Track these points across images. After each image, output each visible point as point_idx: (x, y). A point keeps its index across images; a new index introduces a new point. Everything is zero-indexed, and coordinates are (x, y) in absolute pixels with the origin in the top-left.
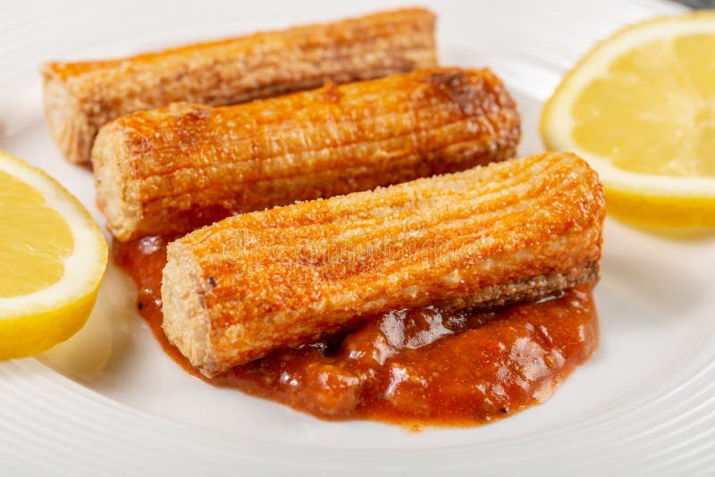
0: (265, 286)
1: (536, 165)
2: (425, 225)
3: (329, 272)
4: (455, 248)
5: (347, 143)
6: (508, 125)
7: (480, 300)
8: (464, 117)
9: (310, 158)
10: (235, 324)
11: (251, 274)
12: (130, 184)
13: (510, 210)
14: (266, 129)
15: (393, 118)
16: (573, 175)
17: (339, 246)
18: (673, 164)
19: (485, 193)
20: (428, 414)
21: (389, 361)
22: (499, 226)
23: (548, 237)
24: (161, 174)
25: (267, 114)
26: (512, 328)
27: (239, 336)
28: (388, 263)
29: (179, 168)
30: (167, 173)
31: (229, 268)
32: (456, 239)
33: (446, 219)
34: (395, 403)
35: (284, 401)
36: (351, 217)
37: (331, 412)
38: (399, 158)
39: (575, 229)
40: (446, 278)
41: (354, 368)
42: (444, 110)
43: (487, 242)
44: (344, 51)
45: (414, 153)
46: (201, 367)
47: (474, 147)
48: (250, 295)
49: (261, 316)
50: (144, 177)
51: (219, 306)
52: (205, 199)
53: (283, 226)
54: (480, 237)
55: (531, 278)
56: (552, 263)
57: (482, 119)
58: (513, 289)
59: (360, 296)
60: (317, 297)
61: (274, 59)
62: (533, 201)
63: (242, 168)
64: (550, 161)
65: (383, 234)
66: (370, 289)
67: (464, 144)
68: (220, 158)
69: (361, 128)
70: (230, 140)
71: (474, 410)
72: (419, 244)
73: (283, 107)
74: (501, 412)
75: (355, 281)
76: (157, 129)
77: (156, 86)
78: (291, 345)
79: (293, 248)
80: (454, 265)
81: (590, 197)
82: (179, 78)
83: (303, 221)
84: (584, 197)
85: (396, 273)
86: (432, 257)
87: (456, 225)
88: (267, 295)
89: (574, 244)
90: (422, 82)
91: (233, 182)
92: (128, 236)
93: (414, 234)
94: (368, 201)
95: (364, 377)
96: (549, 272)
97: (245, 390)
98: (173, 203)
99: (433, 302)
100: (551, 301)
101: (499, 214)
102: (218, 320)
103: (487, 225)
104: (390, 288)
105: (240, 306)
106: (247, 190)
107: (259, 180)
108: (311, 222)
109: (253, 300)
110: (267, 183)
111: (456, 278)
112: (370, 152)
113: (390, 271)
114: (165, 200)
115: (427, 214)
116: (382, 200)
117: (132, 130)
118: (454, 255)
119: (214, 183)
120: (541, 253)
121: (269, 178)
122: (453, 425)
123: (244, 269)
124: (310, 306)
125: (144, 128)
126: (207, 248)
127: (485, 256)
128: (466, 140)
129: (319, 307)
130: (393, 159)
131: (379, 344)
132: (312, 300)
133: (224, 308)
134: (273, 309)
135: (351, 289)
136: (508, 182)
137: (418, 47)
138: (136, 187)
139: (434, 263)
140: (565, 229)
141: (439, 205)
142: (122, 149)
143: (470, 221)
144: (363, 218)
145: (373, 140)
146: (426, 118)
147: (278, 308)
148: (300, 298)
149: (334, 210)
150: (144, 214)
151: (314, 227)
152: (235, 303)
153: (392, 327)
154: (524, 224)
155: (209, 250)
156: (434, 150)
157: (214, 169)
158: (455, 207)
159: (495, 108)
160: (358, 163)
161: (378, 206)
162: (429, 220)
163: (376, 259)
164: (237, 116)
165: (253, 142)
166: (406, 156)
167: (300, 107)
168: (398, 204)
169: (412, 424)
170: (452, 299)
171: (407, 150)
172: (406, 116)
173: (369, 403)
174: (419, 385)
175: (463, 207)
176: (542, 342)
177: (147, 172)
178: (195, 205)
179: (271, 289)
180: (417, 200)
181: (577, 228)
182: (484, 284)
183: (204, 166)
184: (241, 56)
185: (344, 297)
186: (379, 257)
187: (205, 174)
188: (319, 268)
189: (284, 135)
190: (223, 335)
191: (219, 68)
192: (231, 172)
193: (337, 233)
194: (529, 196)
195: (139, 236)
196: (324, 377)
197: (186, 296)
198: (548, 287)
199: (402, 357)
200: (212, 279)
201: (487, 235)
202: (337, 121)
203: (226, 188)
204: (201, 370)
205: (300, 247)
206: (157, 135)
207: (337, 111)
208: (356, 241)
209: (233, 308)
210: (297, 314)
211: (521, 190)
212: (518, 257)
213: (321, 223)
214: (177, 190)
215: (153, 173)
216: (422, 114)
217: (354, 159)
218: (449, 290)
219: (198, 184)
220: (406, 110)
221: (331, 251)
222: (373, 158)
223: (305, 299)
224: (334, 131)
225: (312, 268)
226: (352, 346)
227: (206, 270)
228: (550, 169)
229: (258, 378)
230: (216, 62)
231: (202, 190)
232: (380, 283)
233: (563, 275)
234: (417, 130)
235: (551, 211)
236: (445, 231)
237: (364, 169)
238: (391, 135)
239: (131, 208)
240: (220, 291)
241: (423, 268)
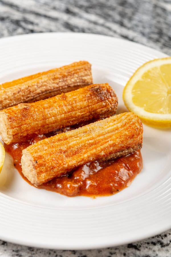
0: (51, 162)
1: (123, 117)
2: (93, 138)
3: (68, 155)
4: (101, 145)
5: (69, 112)
6: (114, 102)
7: (110, 158)
8: (102, 101)
9: (59, 117)
10: (44, 173)
11: (47, 158)
12: (9, 130)
13: (117, 131)
14: (46, 110)
15: (81, 103)
16: (133, 120)
17: (70, 147)
18: (161, 110)
19: (109, 127)
20: (97, 193)
21: (86, 179)
22: (114, 137)
23: (127, 139)
24: (18, 127)
25: (46, 105)
26: (119, 166)
27: (44, 176)
28: (84, 151)
29: (23, 125)
30: (20, 127)
31: (40, 157)
32: (102, 142)
33: (99, 136)
34: (88, 191)
35: (58, 192)
36: (73, 137)
37: (71, 195)
38: (84, 114)
39: (135, 137)
40: (100, 154)
41: (76, 182)
42: (95, 99)
43: (111, 142)
44: (65, 79)
45: (88, 113)
46: (34, 184)
47: (105, 109)
48: (47, 165)
49: (50, 170)
50: (13, 128)
51: (39, 169)
52: (30, 132)
53: (54, 142)
54: (108, 141)
55: (123, 150)
56: (129, 146)
57: (107, 101)
58: (118, 154)
59: (77, 161)
60: (65, 163)
61: (46, 83)
62: (123, 129)
63: (40, 123)
64: (127, 116)
65: (82, 142)
66: (79, 159)
67: (102, 109)
68: (34, 121)
69: (72, 107)
70: (36, 115)
71: (110, 191)
72: (92, 144)
73: (50, 102)
74: (118, 191)
75: (75, 157)
76: (15, 113)
77: (12, 96)
78: (58, 176)
79: (57, 149)
80: (102, 150)
81: (139, 127)
82: (19, 92)
83: (59, 140)
84: (137, 127)
85: (86, 154)
86: (96, 148)
87: (102, 137)
88: (51, 164)
89: (135, 140)
90: (89, 91)
91: (38, 127)
92: (9, 143)
93: (90, 141)
94: (77, 132)
95: (79, 184)
96: (128, 148)
97: (47, 189)
98: (22, 135)
99: (96, 160)
100: (129, 156)
101: (114, 133)
102: (39, 173)
103: (110, 137)
104: (85, 158)
105: (44, 168)
106: (42, 128)
107: (45, 125)
108: (62, 140)
109: (48, 166)
110: (47, 126)
111: (103, 153)
112: (76, 114)
113: (85, 153)
114: (19, 134)
115: (93, 135)
116: (81, 132)
117: (9, 114)
118: (102, 147)
119: (33, 128)
120: (126, 144)
121: (48, 125)
122: (104, 196)
123: (45, 157)
124: (63, 166)
125: (12, 114)
126: (34, 152)
127: (110, 147)
128: (102, 108)
129: (66, 166)
130: (82, 115)
131: (82, 174)
132: (64, 164)
133: (40, 169)
134: (53, 168)
135: (74, 160)
136: (115, 122)
137: (86, 75)
138: (11, 131)
139: (96, 150)
140: (132, 136)
141: (97, 131)
142: (6, 120)
143: (106, 136)
144: (76, 137)
145: (76, 110)
146: (91, 102)
147: (55, 167)
148: (60, 164)
149: (68, 136)
150: (14, 138)
151: (62, 142)
152: (43, 167)
153: (86, 169)
154: (121, 136)
155: (35, 153)
156: (94, 111)
157: (33, 124)
158: (101, 132)
159: (110, 97)
160: (73, 117)
161: (80, 134)
162: (94, 136)
163: (80, 149)
164: (37, 107)
165: (43, 115)
166: (86, 114)
167: (55, 102)
168: (86, 132)
169: (93, 196)
170: (102, 159)
171: (86, 112)
172: (85, 102)
173: (81, 191)
174: (95, 185)
175: (103, 132)
176: (127, 169)
177: (14, 127)
178: (28, 134)
179: (52, 162)
180: (90, 130)
181: (135, 136)
182: (111, 153)
183: (29, 124)
184: (36, 84)
185: (72, 162)
186: (81, 149)
187: (30, 126)
188: (65, 154)
189: (51, 112)
190: (40, 176)
191: (30, 88)
192: (37, 124)
193: (69, 143)
194: (122, 127)
195: (12, 144)
196: (69, 186)
197: (29, 166)
198: (128, 152)
199: (90, 178)
200: (36, 161)
201: (111, 140)
202: (66, 106)
203: (36, 129)
204: (34, 185)
205: (59, 148)
206: (16, 115)
207: (66, 103)
208: (75, 145)
209: (43, 169)
210: (60, 169)
211: (119, 125)
212: (119, 145)
213: (64, 140)
214: (23, 131)
215: (16, 127)
216: (90, 101)
217: (71, 116)
218: (101, 156)
219: (28, 129)
220: (85, 100)
221: (68, 149)
222: (77, 115)
223: (62, 164)
224: (65, 109)
225: (63, 154)
226: (75, 175)
227: (34, 158)
228: (127, 119)
229: (50, 186)
231: (30, 130)
232: (82, 157)
233: (132, 148)
234: (88, 106)
235: (128, 132)
236: (99, 140)
237: (74, 119)
238: (81, 108)
239: (10, 137)
240: (39, 164)
241: (93, 152)
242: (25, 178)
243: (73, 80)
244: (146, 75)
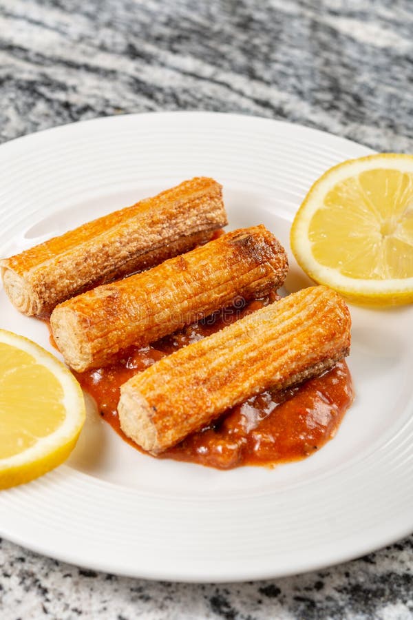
0: (183, 406)
1: (308, 297)
2: (254, 348)
3: (211, 387)
4: (274, 360)
5: (196, 295)
6: (281, 264)
7: (290, 383)
8: (257, 264)
9: (178, 308)
10: (171, 429)
11: (173, 400)
12: (84, 345)
13: (299, 329)
14: (152, 297)
15: (218, 273)
16: (331, 303)
17: (213, 371)
18: (376, 271)
19: (283, 321)
20: (277, 458)
21: (251, 431)
22: (296, 341)
23: (323, 343)
24: (101, 337)
25: (150, 286)
26: (311, 398)
27: (172, 435)
28: (241, 375)
29: (111, 331)
30: (105, 336)
31: (160, 399)
32: (275, 353)
33: (267, 341)
34: (258, 454)
35: (198, 462)
36: (216, 350)
37: (226, 466)
38: (225, 296)
39: (337, 336)
40: (273, 378)
41: (234, 438)
42: (246, 262)
43: (294, 352)
44: (174, 221)
45: (233, 292)
46: (151, 450)
47: (265, 281)
48: (176, 412)
49: (183, 421)
50: (92, 341)
51: (161, 422)
52: (125, 345)
53: (181, 364)
54: (286, 351)
55: (315, 365)
56: (326, 355)
57: (268, 264)
58: (307, 372)
59: (231, 399)
60: (209, 405)
61: (136, 235)
62: (311, 322)
63: (144, 323)
64: (316, 294)
65: (234, 358)
66: (235, 394)
67: (259, 281)
68: (132, 321)
69: (202, 284)
70: (134, 308)
71: (300, 451)
72: (253, 361)
73: (156, 278)
74: (315, 448)
75: (227, 389)
76: (93, 310)
77: (74, 268)
78: (197, 431)
79: (189, 377)
80: (276, 370)
81: (342, 316)
82: (86, 260)
83: (190, 358)
84: (339, 317)
85: (247, 381)
86: (263, 367)
87: (272, 344)
88: (184, 410)
89: (337, 343)
90: (230, 246)
91: (140, 332)
92: (83, 370)
93: (253, 354)
94: (223, 338)
95: (240, 442)
96: (323, 359)
97: (176, 459)
98: (110, 351)
99: (266, 390)
100: (326, 374)
101: (293, 333)
102: (161, 430)
103: (289, 341)
104: (246, 391)
105: (171, 419)
106: (147, 334)
107: (153, 327)
108: (195, 357)
109: (177, 415)
110: (157, 327)
111: (278, 376)
112: (209, 297)
113: (244, 381)
114: (105, 351)
115: (255, 340)
116: (230, 336)
117: (80, 313)
118: (276, 364)
119: (130, 335)
120: (321, 352)
121: (157, 325)
122: (291, 461)
123: (169, 397)
124: (207, 411)
125: (86, 310)
126: (147, 389)
127: (292, 362)
128: (260, 278)
129: (211, 410)
130: (222, 297)
131: (243, 422)
132: (207, 407)
133: (163, 422)
134: (188, 416)
135: (226, 395)
136: (294, 309)
137: (214, 209)
138: (88, 347)
139: (265, 371)
140: (332, 336)
141: (260, 332)
142: (75, 324)
143: (279, 340)
144: (221, 349)
145: (210, 289)
146: (237, 269)
147: (191, 416)
148: (200, 408)
149: (206, 348)
150: (94, 359)
151: (197, 360)
152: (168, 418)
153: (248, 411)
154: (310, 339)
155: (149, 390)
156: (243, 287)
157: (129, 327)
158: (269, 333)
159: (273, 255)
160: (203, 304)
161: (228, 340)
162: (257, 344)
163: (234, 373)
164: (134, 291)
165: (147, 306)
166: (228, 294)
167: (166, 278)
168: (238, 336)
169: (269, 464)
170: (275, 386)
171: (228, 291)
172: (226, 270)
173: (246, 456)
174: (271, 443)
175: (274, 332)
176: (327, 401)
177: (93, 337)
178: (120, 349)
179: (185, 406)
180: (248, 331)
181: (338, 335)
182: (292, 374)
183: (123, 328)
184: (117, 238)
185: (220, 401)
186: (235, 372)
187: (125, 332)
188: (206, 386)
189: (162, 298)
190: (164, 437)
191: (107, 249)
192: (138, 327)
193: (210, 362)
194: (309, 317)
195: (91, 370)
196: (220, 448)
197: (140, 417)
198: (325, 367)
199: (259, 429)
200: (154, 407)
201: (291, 349)
202: (189, 283)
203: (136, 336)
204: (150, 452)
205: (193, 375)
206: (94, 313)
207: (189, 276)
208: (222, 366)
209: (168, 421)
210: (200, 417)
211: (303, 314)
212: (308, 357)
213: (200, 357)
214: (111, 344)
215: (97, 337)
216: (234, 267)
217: (201, 303)
218: (274, 382)
219: (122, 338)
220: (225, 268)
221: (209, 375)
222: (212, 299)
223: (204, 407)
224: (188, 289)
225: (201, 386)
226: (230, 426)
227: (150, 402)
228: (317, 301)
229: (183, 451)
230: (104, 246)
231: (124, 341)
232: (240, 389)
233: (332, 359)
234: (233, 278)
235: (322, 327)
236: (267, 349)
237: (207, 306)
238: (219, 284)
239: (85, 357)
240: (160, 413)
241: (260, 375)
242: (129, 440)
243: (189, 222)
244: (333, 197)
